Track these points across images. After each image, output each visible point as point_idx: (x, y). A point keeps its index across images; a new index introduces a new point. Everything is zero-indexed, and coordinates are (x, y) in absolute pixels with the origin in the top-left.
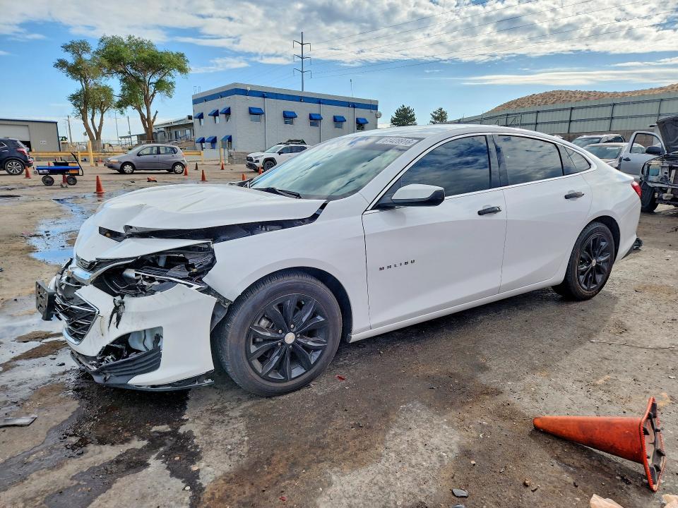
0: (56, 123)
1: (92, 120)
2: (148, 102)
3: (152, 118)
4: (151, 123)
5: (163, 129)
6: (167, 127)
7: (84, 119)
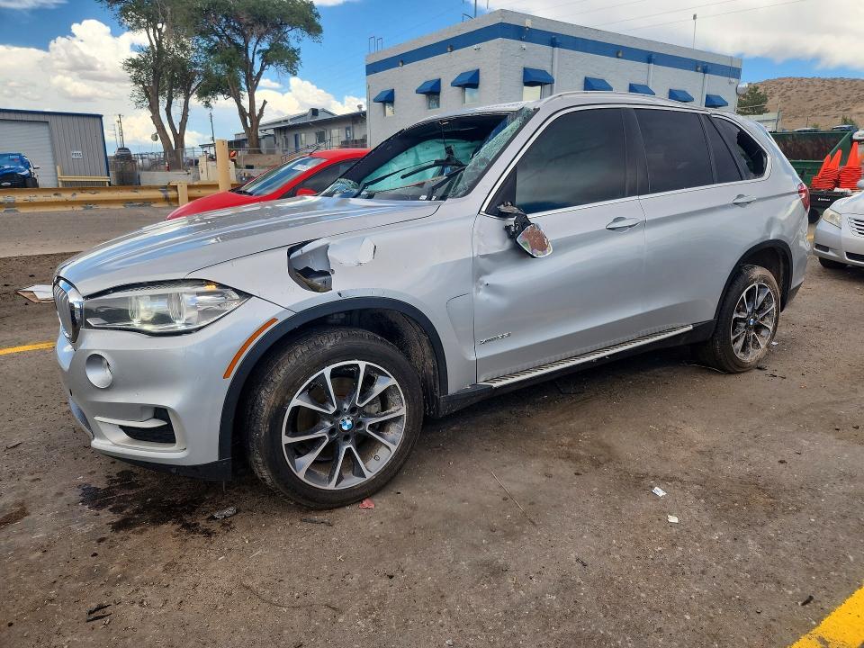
0: (100, 117)
1: (168, 110)
2: (252, 86)
3: (257, 113)
4: (256, 120)
5: (271, 132)
6: (280, 129)
7: (154, 108)
